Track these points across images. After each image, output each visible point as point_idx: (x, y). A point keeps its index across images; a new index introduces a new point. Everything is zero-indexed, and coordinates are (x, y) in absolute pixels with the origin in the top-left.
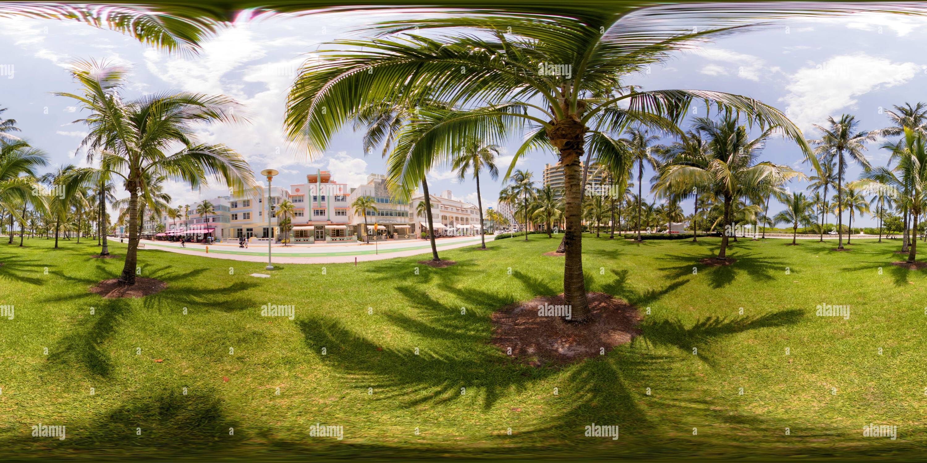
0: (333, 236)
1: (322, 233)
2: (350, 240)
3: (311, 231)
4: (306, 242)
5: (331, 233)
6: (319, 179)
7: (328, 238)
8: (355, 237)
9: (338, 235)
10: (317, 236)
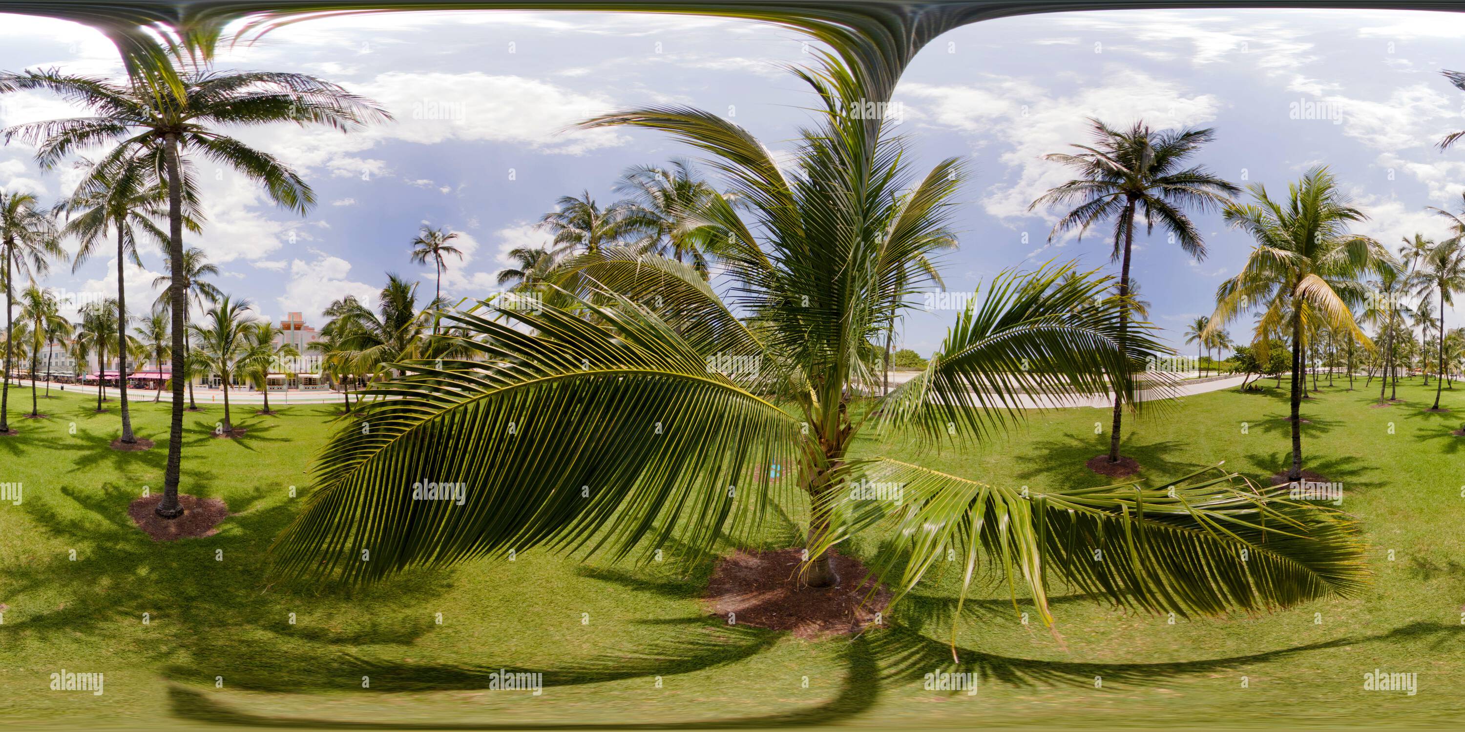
0: (305, 384)
2: (322, 389)
3: (284, 380)
4: (280, 389)
5: (303, 381)
6: (292, 327)
7: (301, 387)
8: (327, 385)
9: (310, 384)
10: (290, 384)
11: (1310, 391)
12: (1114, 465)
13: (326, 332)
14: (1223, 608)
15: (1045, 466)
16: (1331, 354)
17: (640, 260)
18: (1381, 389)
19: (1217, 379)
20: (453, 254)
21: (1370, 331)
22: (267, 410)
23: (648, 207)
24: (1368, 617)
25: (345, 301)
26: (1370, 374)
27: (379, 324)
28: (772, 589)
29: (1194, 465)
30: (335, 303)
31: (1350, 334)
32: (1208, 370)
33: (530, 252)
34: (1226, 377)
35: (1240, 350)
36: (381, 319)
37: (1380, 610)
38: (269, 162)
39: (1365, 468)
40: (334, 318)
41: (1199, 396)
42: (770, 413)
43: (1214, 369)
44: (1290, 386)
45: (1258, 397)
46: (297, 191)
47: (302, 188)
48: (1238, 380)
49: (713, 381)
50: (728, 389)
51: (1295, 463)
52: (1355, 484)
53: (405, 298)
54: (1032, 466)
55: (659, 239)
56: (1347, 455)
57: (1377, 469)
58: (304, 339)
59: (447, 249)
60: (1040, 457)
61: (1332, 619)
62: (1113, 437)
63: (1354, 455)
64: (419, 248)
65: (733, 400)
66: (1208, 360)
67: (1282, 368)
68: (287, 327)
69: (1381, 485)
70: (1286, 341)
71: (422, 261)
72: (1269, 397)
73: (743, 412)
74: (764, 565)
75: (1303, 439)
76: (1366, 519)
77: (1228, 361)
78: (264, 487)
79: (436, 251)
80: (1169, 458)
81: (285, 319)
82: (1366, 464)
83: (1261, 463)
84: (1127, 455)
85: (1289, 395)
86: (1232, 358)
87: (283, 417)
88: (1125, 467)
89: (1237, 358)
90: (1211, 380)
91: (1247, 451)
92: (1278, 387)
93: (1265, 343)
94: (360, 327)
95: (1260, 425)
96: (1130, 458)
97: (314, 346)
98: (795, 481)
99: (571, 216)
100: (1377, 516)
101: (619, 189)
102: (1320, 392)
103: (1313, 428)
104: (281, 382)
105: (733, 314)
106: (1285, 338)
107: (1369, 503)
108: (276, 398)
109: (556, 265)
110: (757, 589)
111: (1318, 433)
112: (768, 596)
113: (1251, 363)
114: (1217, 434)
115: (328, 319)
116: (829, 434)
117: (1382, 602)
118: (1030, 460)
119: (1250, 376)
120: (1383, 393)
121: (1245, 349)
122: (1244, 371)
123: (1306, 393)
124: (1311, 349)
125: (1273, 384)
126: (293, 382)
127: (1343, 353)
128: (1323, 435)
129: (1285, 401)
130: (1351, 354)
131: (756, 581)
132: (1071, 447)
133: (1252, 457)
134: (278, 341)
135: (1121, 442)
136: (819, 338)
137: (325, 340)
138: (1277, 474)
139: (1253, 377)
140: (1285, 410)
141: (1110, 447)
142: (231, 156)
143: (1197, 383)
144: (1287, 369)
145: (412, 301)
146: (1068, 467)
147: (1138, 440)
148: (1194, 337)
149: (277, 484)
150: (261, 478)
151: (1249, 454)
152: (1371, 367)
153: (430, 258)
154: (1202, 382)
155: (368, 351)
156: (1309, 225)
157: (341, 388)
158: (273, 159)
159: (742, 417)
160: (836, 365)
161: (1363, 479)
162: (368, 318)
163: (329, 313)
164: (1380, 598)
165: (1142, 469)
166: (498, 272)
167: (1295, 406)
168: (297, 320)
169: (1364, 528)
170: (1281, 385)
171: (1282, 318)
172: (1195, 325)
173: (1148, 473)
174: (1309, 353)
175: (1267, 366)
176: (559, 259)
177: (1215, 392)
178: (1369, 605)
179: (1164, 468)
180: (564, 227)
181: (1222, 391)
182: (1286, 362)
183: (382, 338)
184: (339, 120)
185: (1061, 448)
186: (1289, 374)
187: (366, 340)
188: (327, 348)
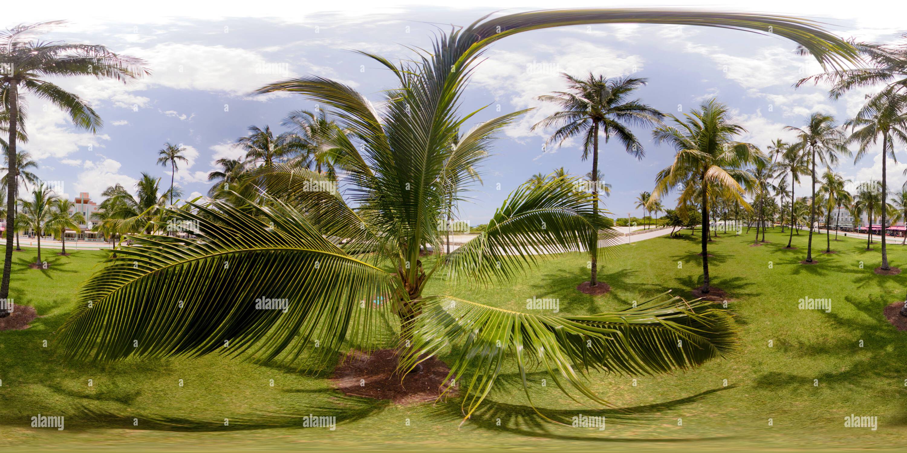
0: (89, 238)
1: (82, 235)
2: (100, 241)
3: (75, 234)
4: (73, 240)
5: (88, 235)
6: (82, 202)
7: (86, 239)
8: (102, 239)
9: (92, 238)
10: (79, 237)
11: (713, 237)
12: (594, 287)
13: (103, 206)
14: (670, 368)
15: (551, 290)
16: (725, 213)
17: (292, 172)
18: (756, 235)
19: (655, 230)
20: (182, 161)
21: (749, 199)
22: (64, 253)
23: (301, 136)
24: (754, 376)
25: (116, 187)
26: (749, 225)
27: (136, 203)
28: (377, 374)
29: (645, 284)
30: (109, 188)
31: (737, 201)
32: (649, 224)
33: (229, 161)
34: (661, 229)
35: (669, 212)
36: (137, 199)
37: (761, 371)
38: (75, 100)
39: (746, 284)
40: (109, 197)
41: (645, 241)
42: (370, 270)
43: (653, 224)
44: (701, 234)
45: (681, 241)
46: (91, 118)
47: (94, 117)
48: (669, 231)
49: (332, 254)
50: (342, 258)
51: (705, 282)
52: (742, 295)
53: (152, 187)
54: (542, 291)
55: (308, 156)
56: (737, 276)
57: (754, 284)
58: (90, 210)
59: (179, 157)
60: (547, 285)
61: (734, 378)
62: (592, 270)
63: (741, 276)
64: (163, 156)
65: (345, 264)
66: (649, 218)
67: (695, 223)
68: (78, 201)
69: (758, 295)
70: (697, 206)
71: (164, 164)
72: (687, 241)
73: (352, 272)
74: (372, 359)
75: (710, 267)
76: (749, 315)
77: (661, 218)
78: (59, 301)
79: (172, 159)
80: (628, 281)
81: (78, 196)
82: (748, 282)
83: (684, 282)
84: (601, 281)
85: (701, 239)
86: (665, 217)
87: (74, 257)
88: (601, 288)
89: (667, 217)
90: (652, 231)
91: (676, 275)
92: (693, 235)
93: (684, 209)
94: (125, 204)
95: (683, 258)
96: (604, 283)
97: (95, 215)
98: (389, 310)
99: (255, 140)
100: (756, 314)
101: (284, 124)
102: (719, 237)
103: (715, 260)
104: (73, 236)
105: (348, 205)
106: (696, 204)
107: (751, 306)
108: (70, 245)
109: (245, 171)
110: (367, 374)
111: (718, 263)
112: (375, 378)
113: (676, 220)
114: (658, 264)
115: (105, 198)
116: (411, 280)
117: (761, 367)
118: (541, 287)
119: (676, 228)
120: (757, 237)
121: (672, 211)
122: (671, 225)
123: (710, 238)
124: (713, 211)
125: (689, 232)
126: (81, 236)
127: (732, 213)
128: (721, 264)
129: (698, 243)
130: (737, 213)
131: (367, 369)
132: (566, 278)
133: (679, 279)
134: (73, 210)
135: (597, 272)
136: (403, 221)
137: (102, 211)
138: (695, 289)
139: (677, 228)
140: (699, 249)
141: (591, 275)
142: (51, 95)
143: (643, 233)
144: (698, 223)
145: (156, 189)
146: (565, 290)
147: (608, 271)
148: (640, 205)
149: (68, 299)
150: (58, 295)
151: (677, 277)
152: (750, 221)
153: (169, 162)
154: (646, 232)
155: (128, 220)
156: (710, 135)
157: (111, 241)
158: (78, 98)
159: (352, 275)
160: (414, 237)
161: (747, 291)
162: (129, 199)
163: (105, 194)
164: (760, 364)
165: (612, 289)
166: (209, 173)
167: (704, 247)
168: (85, 198)
169: (749, 321)
170: (695, 233)
171: (694, 192)
172: (641, 198)
173: (616, 291)
174: (711, 213)
175: (686, 222)
176: (248, 167)
177: (655, 238)
178: (754, 368)
179: (626, 288)
180: (251, 147)
181: (659, 237)
182: (697, 219)
183: (137, 212)
184: (122, 75)
185: (560, 278)
186: (700, 226)
187: (128, 213)
188: (103, 216)
